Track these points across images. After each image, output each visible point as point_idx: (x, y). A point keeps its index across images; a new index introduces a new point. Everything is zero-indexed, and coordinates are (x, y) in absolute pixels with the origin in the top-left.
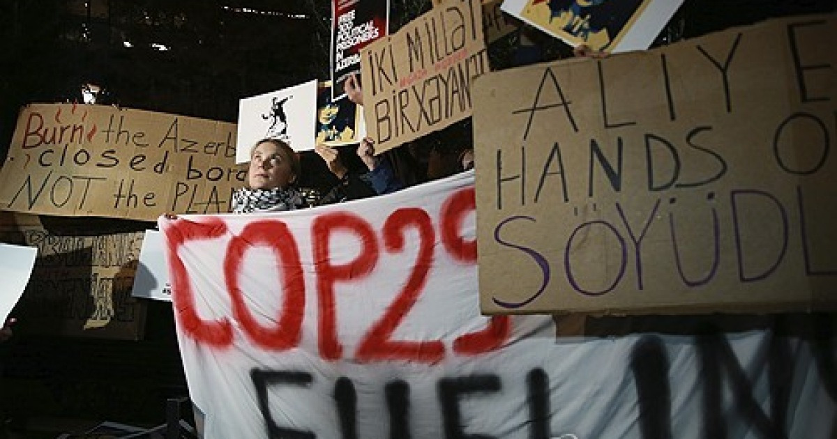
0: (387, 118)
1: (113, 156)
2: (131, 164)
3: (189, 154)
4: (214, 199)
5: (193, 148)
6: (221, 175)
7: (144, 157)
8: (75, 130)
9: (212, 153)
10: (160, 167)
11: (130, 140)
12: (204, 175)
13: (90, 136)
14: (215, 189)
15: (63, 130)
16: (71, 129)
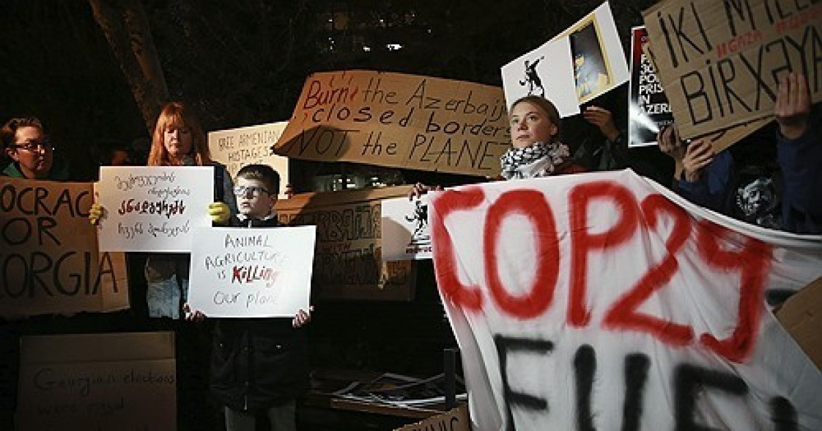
0: (701, 93)
1: (369, 112)
2: (381, 119)
3: (430, 111)
4: (447, 150)
5: (435, 105)
6: (457, 129)
7: (392, 113)
8: (342, 92)
9: (452, 109)
10: (404, 121)
11: (384, 98)
12: (442, 129)
13: (352, 97)
14: (449, 141)
15: (334, 92)
16: (339, 92)
